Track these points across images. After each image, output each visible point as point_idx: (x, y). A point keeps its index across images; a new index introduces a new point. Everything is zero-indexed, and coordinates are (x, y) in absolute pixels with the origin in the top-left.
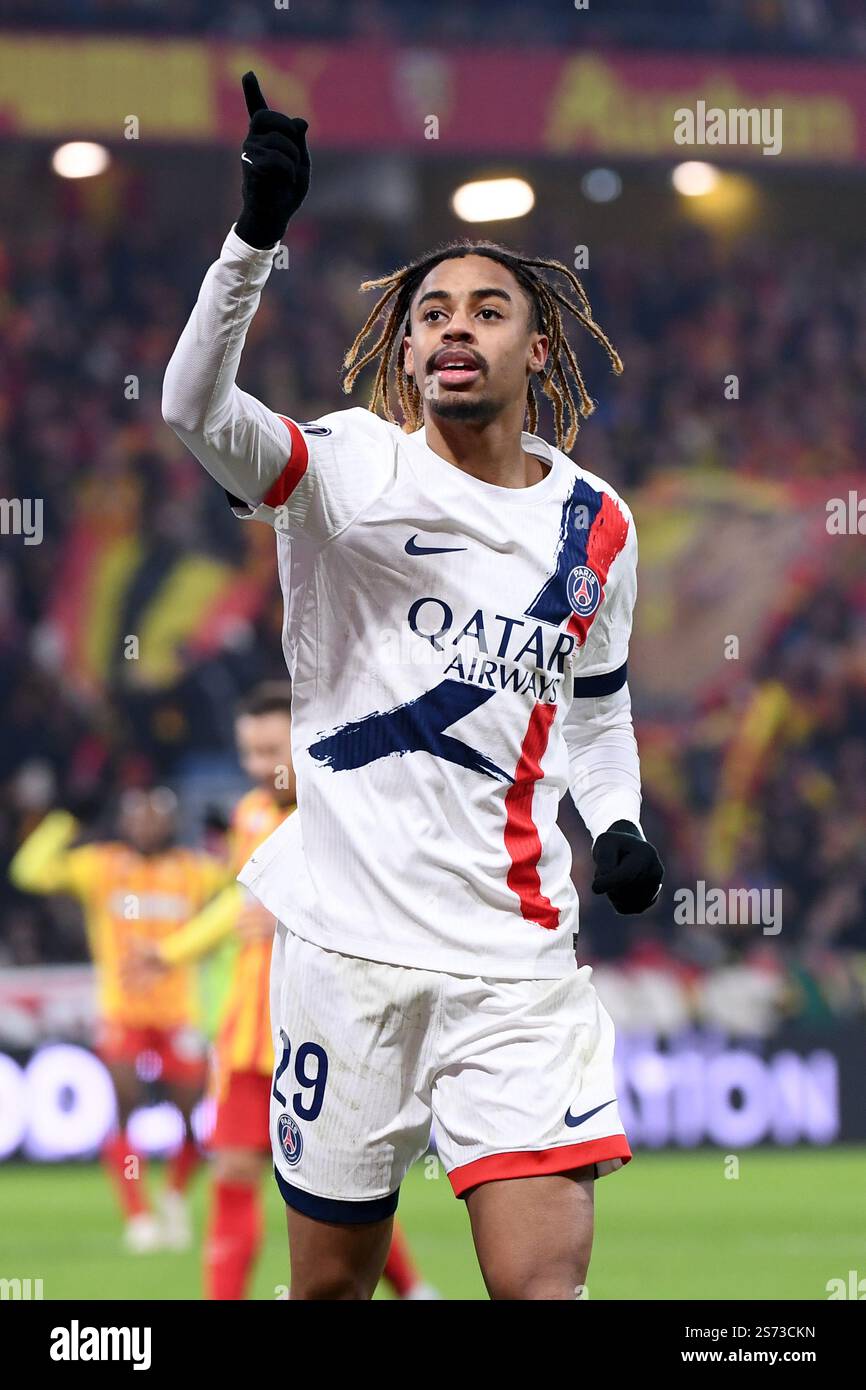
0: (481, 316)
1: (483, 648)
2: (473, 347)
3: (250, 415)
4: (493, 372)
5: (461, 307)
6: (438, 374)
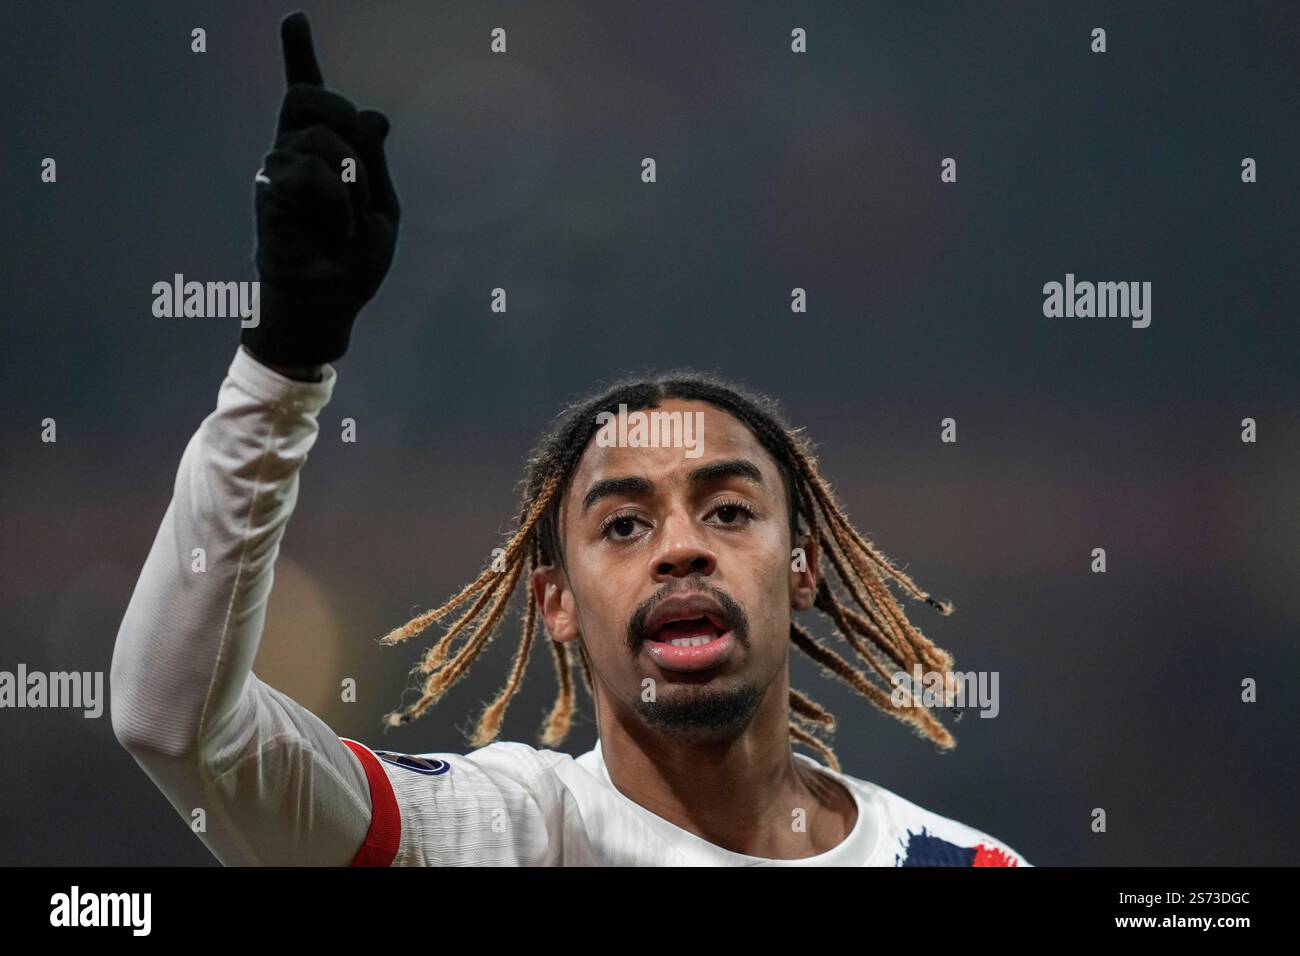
0: (716, 519)
2: (711, 581)
4: (755, 630)
5: (677, 503)
6: (657, 650)
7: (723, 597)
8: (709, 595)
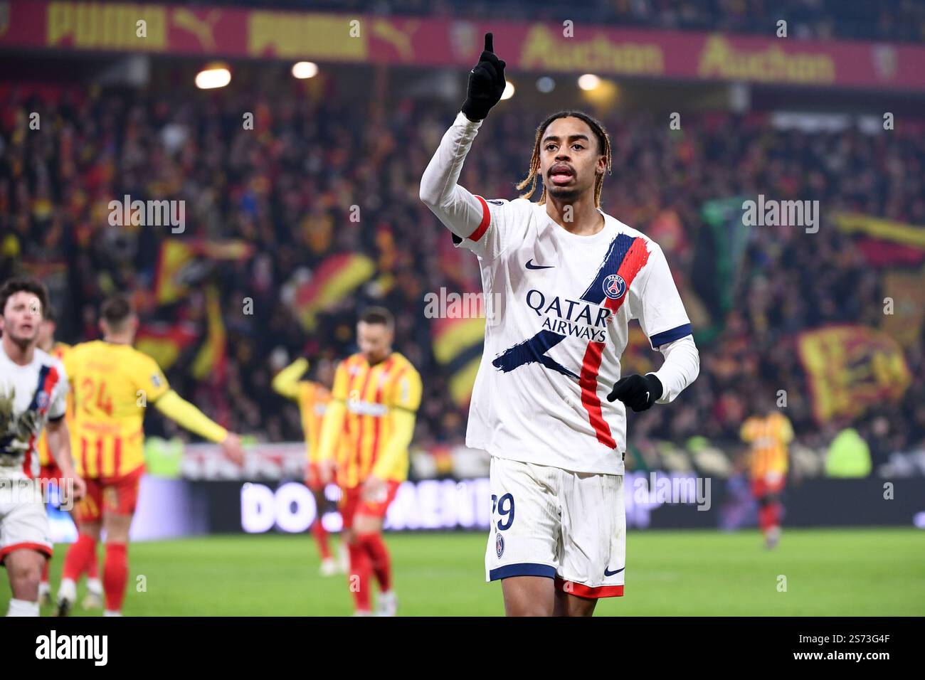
0: (574, 148)
1: (560, 315)
3: (464, 199)
4: (579, 176)
5: (564, 143)
6: (553, 178)
7: (571, 167)
8: (567, 166)
